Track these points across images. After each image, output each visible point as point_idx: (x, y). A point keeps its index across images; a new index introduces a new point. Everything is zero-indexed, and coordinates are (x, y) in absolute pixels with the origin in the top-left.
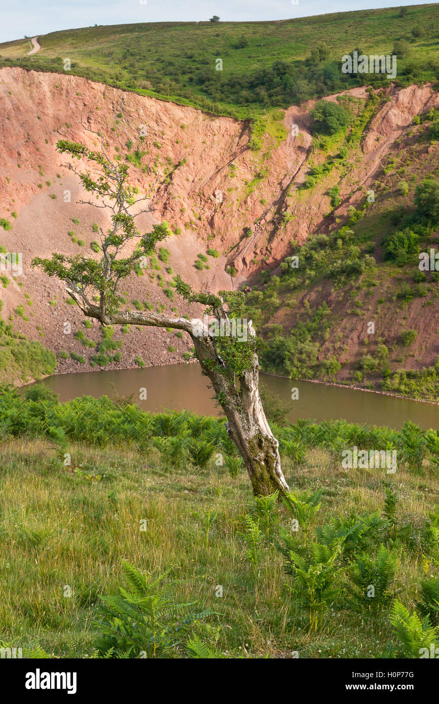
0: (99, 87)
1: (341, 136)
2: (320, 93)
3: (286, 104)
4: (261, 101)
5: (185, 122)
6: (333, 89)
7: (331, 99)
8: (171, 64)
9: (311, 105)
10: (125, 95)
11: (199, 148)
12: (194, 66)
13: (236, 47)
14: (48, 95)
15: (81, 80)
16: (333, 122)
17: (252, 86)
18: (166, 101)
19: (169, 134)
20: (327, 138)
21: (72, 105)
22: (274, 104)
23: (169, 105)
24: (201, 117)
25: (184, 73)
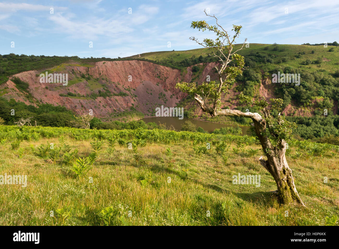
0: (152, 64)
1: (198, 72)
2: (194, 64)
3: (188, 67)
4: (183, 66)
5: (168, 70)
6: (196, 63)
7: (196, 65)
8: (165, 59)
9: (192, 66)
10: (157, 65)
11: (171, 75)
12: (170, 59)
13: (178, 56)
14: (142, 65)
15: (148, 62)
16: (197, 70)
17: (181, 63)
18: (165, 66)
19: (165, 72)
20: (195, 73)
21: (147, 67)
22: (185, 66)
23: (165, 67)
24: (171, 69)
25: (168, 61)
